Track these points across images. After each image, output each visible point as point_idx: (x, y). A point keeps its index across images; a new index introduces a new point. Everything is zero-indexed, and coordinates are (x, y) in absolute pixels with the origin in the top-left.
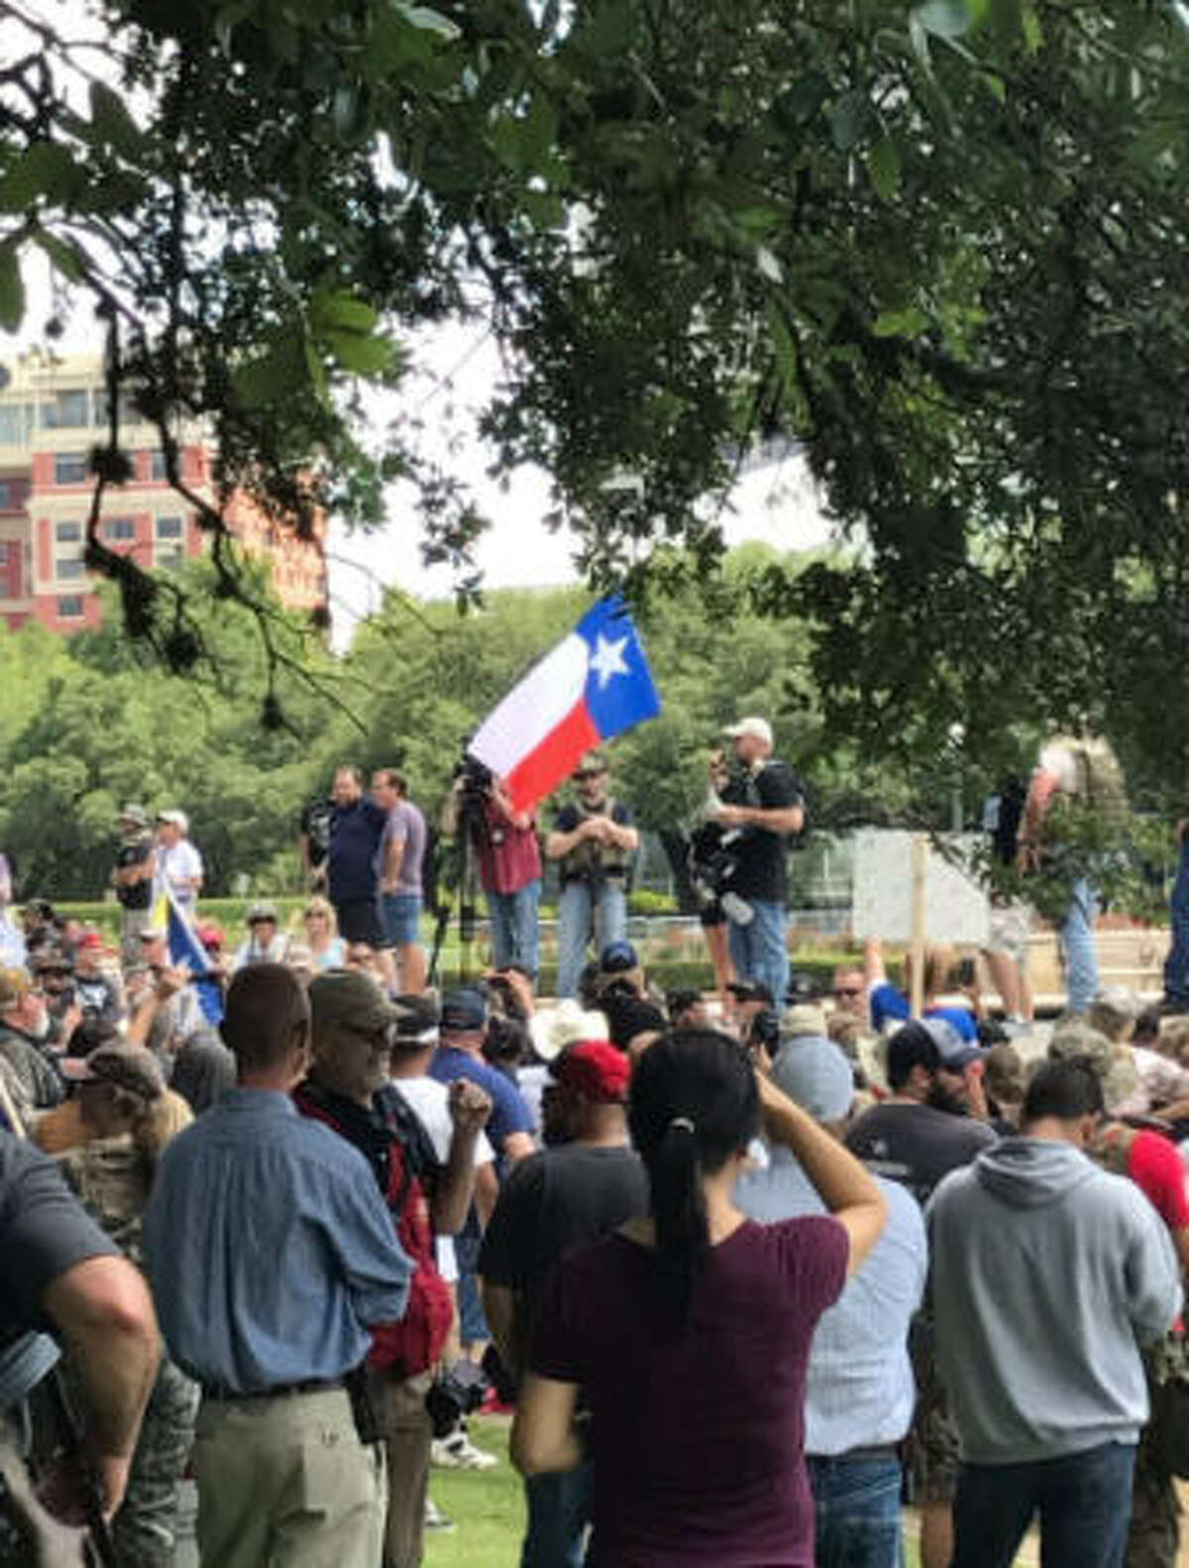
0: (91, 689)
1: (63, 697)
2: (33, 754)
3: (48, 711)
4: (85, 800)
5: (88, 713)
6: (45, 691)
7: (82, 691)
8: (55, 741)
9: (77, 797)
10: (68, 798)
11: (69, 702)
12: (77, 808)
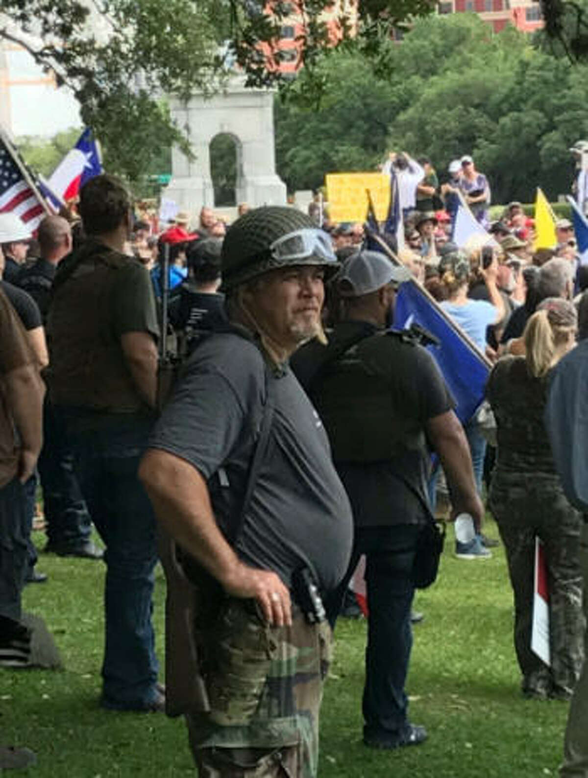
0: (547, 67)
1: (529, 72)
2: (510, 110)
3: (519, 83)
4: (544, 138)
5: (546, 82)
6: (517, 68)
7: (541, 68)
8: (524, 101)
9: (539, 137)
10: (533, 138)
11: (533, 75)
12: (539, 143)
